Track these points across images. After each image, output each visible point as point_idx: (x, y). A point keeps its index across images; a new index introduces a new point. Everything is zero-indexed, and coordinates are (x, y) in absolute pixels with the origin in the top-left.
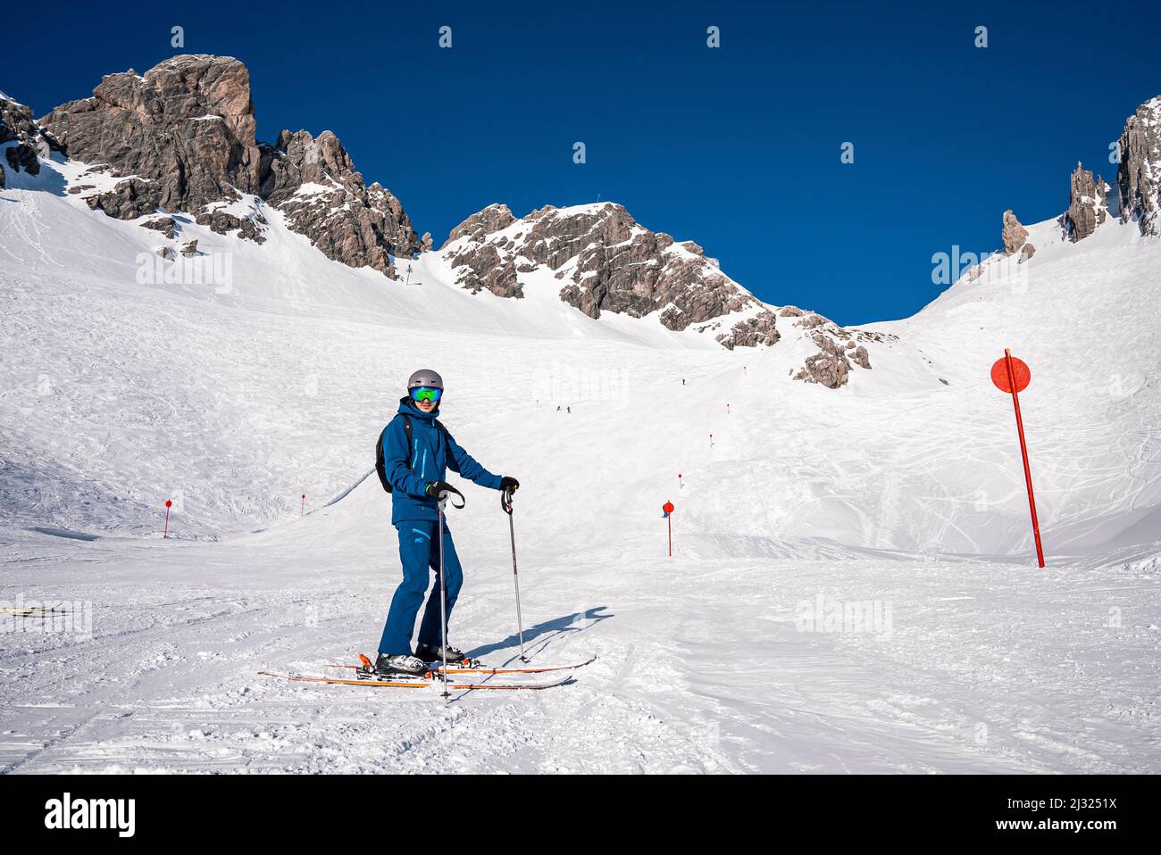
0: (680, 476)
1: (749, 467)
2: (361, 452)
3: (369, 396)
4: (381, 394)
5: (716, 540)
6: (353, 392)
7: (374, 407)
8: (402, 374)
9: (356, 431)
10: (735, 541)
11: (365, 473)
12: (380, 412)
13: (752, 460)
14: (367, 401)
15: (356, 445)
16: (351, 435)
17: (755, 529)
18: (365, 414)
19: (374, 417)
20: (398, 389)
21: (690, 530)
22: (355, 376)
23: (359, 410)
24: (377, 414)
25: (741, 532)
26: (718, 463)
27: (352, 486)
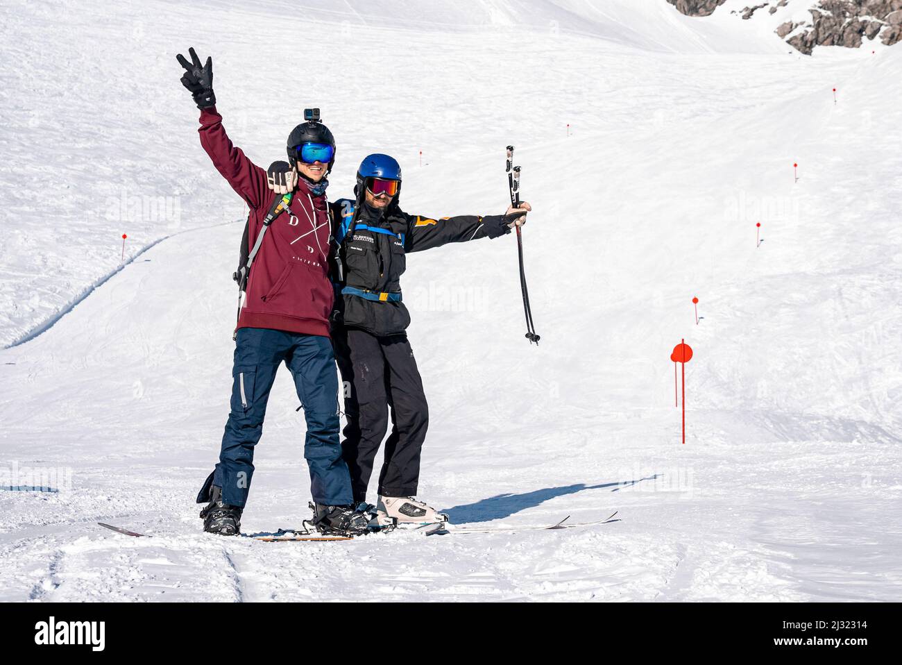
0: (695, 301)
1: (834, 286)
2: (79, 244)
3: (91, 135)
4: (116, 131)
5: (768, 422)
6: (57, 126)
7: (100, 157)
8: (157, 95)
9: (66, 203)
10: (806, 425)
11: (88, 284)
12: (115, 167)
13: (843, 272)
14: (88, 145)
15: (67, 231)
16: (58, 211)
17: (843, 406)
18: (86, 171)
19: (104, 178)
20: (149, 123)
21: (714, 404)
22: (61, 95)
23: (72, 161)
24: (108, 171)
25: (820, 410)
26: (772, 277)
27: (61, 308)
